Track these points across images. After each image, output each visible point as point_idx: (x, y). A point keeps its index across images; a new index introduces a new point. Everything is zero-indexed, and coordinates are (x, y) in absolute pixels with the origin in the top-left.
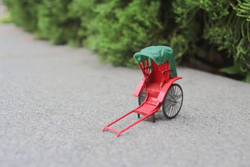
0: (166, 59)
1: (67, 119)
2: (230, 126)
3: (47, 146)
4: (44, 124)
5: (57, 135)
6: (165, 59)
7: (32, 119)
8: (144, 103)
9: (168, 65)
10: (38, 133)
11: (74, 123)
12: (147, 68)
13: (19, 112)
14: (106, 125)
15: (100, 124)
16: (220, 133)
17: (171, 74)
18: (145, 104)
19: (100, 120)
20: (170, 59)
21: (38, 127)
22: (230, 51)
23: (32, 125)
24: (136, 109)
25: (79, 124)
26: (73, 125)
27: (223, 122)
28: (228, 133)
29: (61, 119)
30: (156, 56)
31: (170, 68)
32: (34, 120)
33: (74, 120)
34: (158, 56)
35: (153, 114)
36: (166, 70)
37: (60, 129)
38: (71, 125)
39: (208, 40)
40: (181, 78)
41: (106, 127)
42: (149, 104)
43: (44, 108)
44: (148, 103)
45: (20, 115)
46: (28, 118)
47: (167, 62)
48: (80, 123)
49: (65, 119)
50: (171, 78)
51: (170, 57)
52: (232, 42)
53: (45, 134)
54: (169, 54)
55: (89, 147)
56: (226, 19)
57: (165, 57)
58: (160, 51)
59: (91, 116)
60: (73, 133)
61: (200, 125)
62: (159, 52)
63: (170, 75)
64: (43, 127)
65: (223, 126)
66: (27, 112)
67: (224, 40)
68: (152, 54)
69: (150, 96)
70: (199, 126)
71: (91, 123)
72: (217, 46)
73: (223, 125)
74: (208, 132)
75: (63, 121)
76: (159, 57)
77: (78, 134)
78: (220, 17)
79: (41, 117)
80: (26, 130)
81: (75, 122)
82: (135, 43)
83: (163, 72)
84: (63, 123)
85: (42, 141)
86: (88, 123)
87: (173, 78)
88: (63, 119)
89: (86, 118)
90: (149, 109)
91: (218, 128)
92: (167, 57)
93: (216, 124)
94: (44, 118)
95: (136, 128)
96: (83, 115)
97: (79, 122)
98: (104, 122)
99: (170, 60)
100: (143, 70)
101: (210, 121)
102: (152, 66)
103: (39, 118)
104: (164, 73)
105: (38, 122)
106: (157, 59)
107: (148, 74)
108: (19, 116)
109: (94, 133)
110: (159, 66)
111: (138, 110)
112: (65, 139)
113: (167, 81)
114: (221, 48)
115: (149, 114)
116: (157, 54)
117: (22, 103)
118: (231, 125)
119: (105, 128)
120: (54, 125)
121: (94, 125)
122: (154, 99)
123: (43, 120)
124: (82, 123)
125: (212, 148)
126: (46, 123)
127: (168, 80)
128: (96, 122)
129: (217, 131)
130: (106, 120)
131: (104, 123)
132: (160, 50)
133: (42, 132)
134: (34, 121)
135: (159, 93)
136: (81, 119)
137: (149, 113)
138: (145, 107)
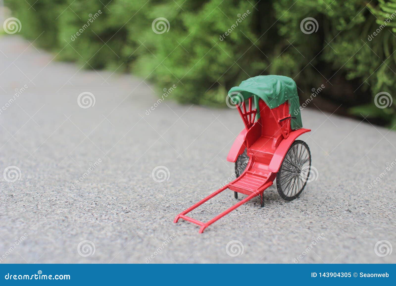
0: (285, 98)
1: (105, 189)
2: (367, 201)
3: (74, 232)
4: (69, 197)
5: (90, 214)
6: (282, 98)
7: (49, 188)
8: (245, 174)
9: (288, 108)
10: (59, 212)
11: (116, 196)
12: (250, 114)
13: (29, 177)
14: (180, 213)
15: (158, 197)
16: (350, 212)
17: (292, 125)
18: (247, 174)
19: (159, 191)
20: (291, 97)
21: (58, 202)
22: (366, 81)
23: (48, 199)
24: (232, 184)
25: (124, 197)
26: (115, 198)
27: (355, 193)
28: (364, 211)
29: (96, 189)
30: (267, 92)
31: (290, 113)
32: (53, 191)
33: (116, 191)
34: (272, 92)
35: (262, 192)
36: (284, 117)
37: (94, 205)
38: (113, 198)
39: (331, 63)
40: (310, 130)
41: (181, 216)
42: (255, 175)
43: (68, 171)
44: (251, 174)
45: (30, 183)
46: (43, 188)
47: (287, 103)
48: (126, 196)
49: (103, 189)
50: (292, 131)
51: (291, 95)
52: (369, 65)
53: (70, 213)
54: (289, 89)
55: (141, 233)
56: (360, 28)
57: (283, 94)
58: (275, 85)
59: (144, 184)
60: (114, 211)
61: (319, 198)
62: (272, 87)
63: (290, 126)
64: (66, 202)
65: (355, 200)
66: (42, 178)
67: (356, 62)
68: (260, 89)
69: (256, 161)
70: (316, 200)
71: (144, 196)
72: (345, 73)
73: (355, 197)
74: (330, 209)
75: (98, 192)
76: (272, 95)
77: (122, 213)
78: (351, 26)
79: (64, 185)
80: (39, 207)
81: (118, 193)
82: (215, 68)
83: (279, 121)
84: (99, 196)
85: (66, 224)
86: (139, 195)
87: (294, 130)
88: (98, 189)
89: (135, 187)
90: (254, 184)
91: (347, 203)
92: (285, 94)
93: (344, 197)
94: (68, 187)
95: (215, 203)
96: (131, 183)
97: (124, 193)
98: (164, 194)
99: (290, 99)
100: (244, 116)
101: (335, 191)
102: (258, 110)
103: (61, 187)
104: (280, 123)
105: (58, 193)
106: (269, 98)
107: (253, 124)
108: (28, 184)
109: (149, 211)
110: (272, 109)
111: (235, 185)
112: (101, 221)
113: (285, 136)
114: (351, 76)
115: (255, 193)
116: (270, 90)
117: (34, 164)
118: (367, 199)
119: (179, 218)
120: (84, 198)
121: (149, 199)
122: (261, 166)
123: (67, 190)
124: (130, 195)
125: (338, 235)
126: (72, 196)
127: (287, 134)
128: (152, 193)
129: (347, 209)
130: (169, 190)
131: (165, 196)
132: (274, 82)
133: (66, 210)
134: (52, 193)
135: (272, 156)
136: (128, 190)
137: (255, 191)
138: (247, 180)
